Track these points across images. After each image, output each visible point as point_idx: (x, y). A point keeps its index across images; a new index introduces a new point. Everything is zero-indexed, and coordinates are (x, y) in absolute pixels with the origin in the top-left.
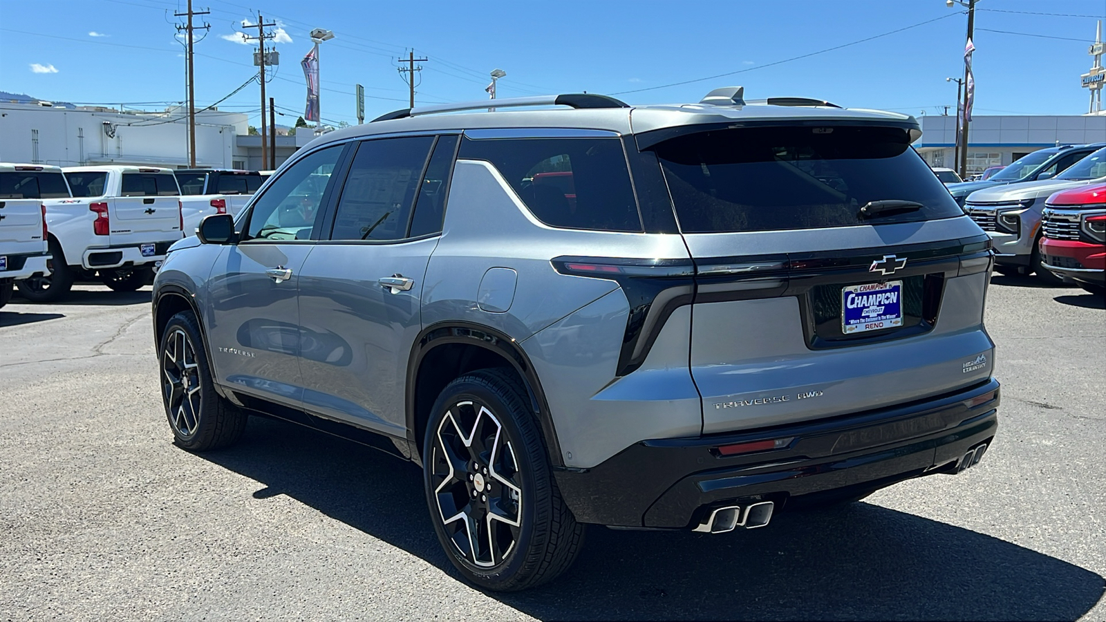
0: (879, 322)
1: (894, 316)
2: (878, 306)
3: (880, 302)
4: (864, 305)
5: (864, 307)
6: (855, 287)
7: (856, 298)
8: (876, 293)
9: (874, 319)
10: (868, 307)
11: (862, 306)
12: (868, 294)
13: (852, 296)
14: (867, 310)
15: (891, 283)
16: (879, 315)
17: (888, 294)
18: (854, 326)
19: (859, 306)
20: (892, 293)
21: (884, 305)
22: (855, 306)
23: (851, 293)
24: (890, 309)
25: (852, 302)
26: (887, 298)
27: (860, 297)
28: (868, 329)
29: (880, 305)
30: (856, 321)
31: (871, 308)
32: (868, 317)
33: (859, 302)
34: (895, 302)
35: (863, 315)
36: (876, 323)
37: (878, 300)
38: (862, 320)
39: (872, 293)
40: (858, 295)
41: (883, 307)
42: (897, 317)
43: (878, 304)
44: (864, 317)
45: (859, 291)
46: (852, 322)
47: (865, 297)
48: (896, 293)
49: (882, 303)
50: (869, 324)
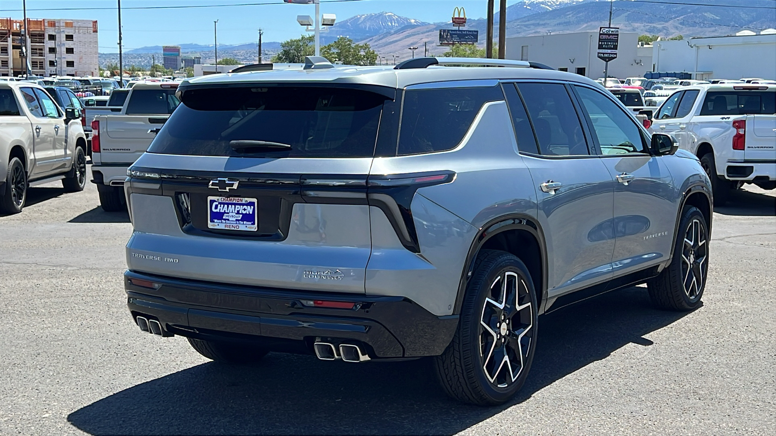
0: (236, 225)
1: (250, 223)
2: (236, 214)
3: (238, 211)
4: (225, 211)
5: (225, 213)
6: (218, 197)
7: (219, 205)
8: (235, 204)
9: (233, 222)
10: (228, 213)
11: (223, 211)
12: (228, 204)
13: (215, 204)
14: (227, 215)
15: (246, 199)
16: (236, 220)
17: (245, 207)
18: (217, 224)
19: (221, 211)
20: (249, 207)
21: (242, 214)
22: (218, 210)
23: (215, 201)
24: (247, 218)
25: (216, 207)
26: (245, 210)
27: (222, 205)
28: (226, 228)
29: (238, 213)
30: (219, 221)
31: (230, 214)
32: (228, 220)
33: (221, 209)
34: (251, 213)
35: (224, 218)
36: (234, 225)
37: (236, 209)
38: (224, 221)
39: (232, 204)
40: (220, 203)
41: (241, 215)
42: (252, 224)
43: (236, 212)
44: (225, 220)
45: (220, 201)
46: (216, 221)
47: (226, 206)
48: (252, 207)
49: (240, 212)
50: (228, 224)
